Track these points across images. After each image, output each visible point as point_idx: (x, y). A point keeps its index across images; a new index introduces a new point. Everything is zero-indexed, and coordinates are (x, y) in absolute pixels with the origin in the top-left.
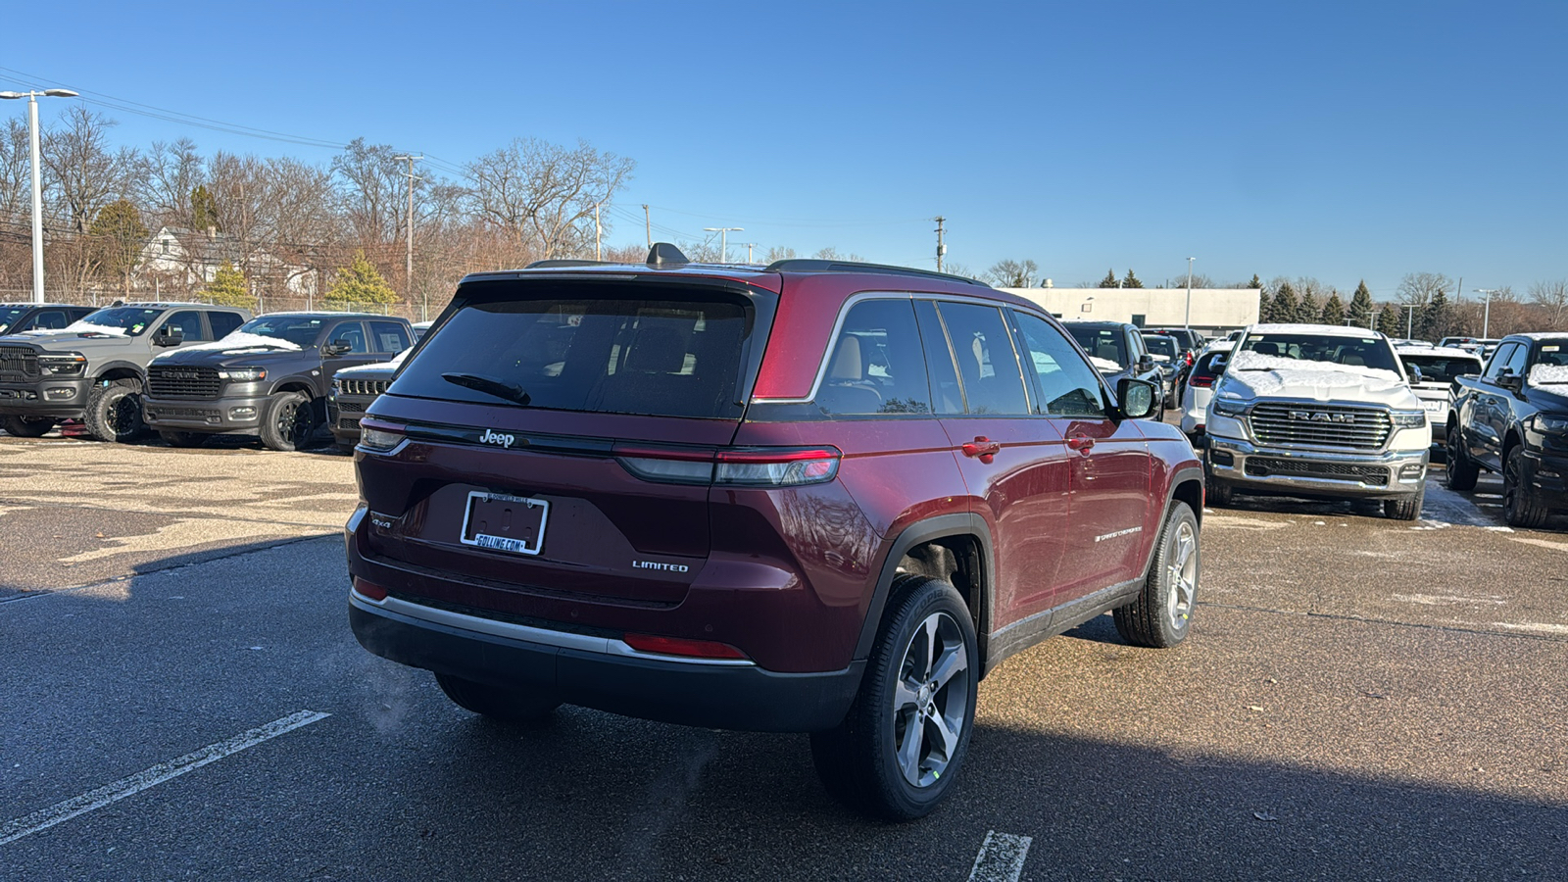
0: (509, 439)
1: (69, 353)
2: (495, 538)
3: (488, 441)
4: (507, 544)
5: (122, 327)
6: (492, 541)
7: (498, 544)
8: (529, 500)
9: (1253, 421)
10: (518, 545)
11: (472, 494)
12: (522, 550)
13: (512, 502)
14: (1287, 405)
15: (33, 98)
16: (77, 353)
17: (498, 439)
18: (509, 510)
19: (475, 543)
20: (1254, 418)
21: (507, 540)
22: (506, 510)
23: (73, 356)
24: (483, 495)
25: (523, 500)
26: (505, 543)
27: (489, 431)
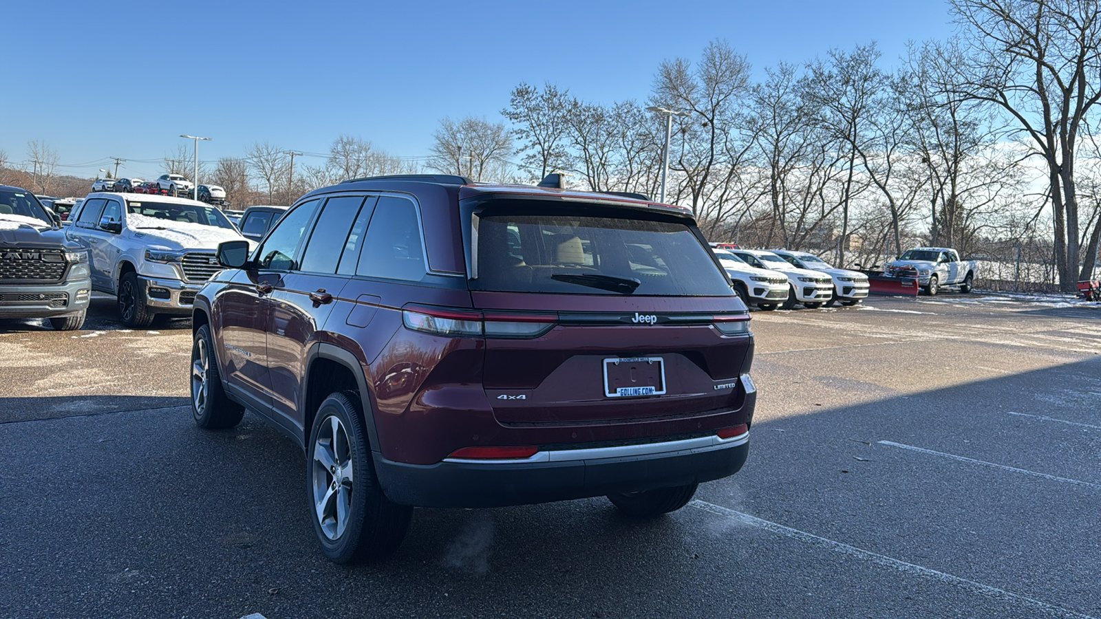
0: (654, 318)
2: (632, 388)
3: (639, 321)
4: (642, 391)
6: (631, 391)
7: (636, 393)
8: (650, 359)
9: (184, 266)
10: (651, 390)
11: (606, 361)
12: (655, 393)
13: (638, 362)
14: (207, 255)
17: (646, 319)
18: (635, 368)
19: (618, 395)
20: (184, 263)
21: (642, 388)
22: (633, 368)
24: (616, 360)
25: (646, 359)
26: (641, 390)
27: (637, 314)
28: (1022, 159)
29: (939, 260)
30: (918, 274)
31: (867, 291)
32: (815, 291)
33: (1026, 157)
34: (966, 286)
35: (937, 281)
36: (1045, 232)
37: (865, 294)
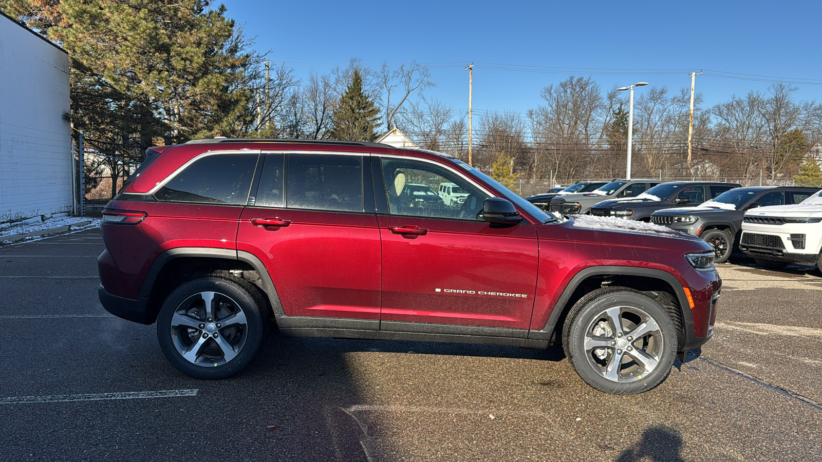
1: (574, 203)
5: (606, 191)
15: (632, 88)
16: (578, 203)
23: (576, 204)
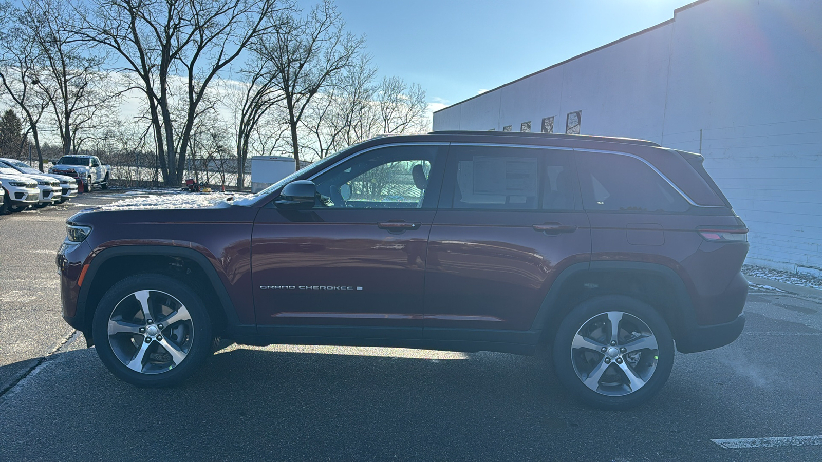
28: (126, 91)
29: (91, 165)
30: (78, 176)
31: (76, 191)
32: (51, 193)
33: (129, 89)
34: (105, 184)
35: (91, 180)
36: (151, 146)
37: (75, 194)
